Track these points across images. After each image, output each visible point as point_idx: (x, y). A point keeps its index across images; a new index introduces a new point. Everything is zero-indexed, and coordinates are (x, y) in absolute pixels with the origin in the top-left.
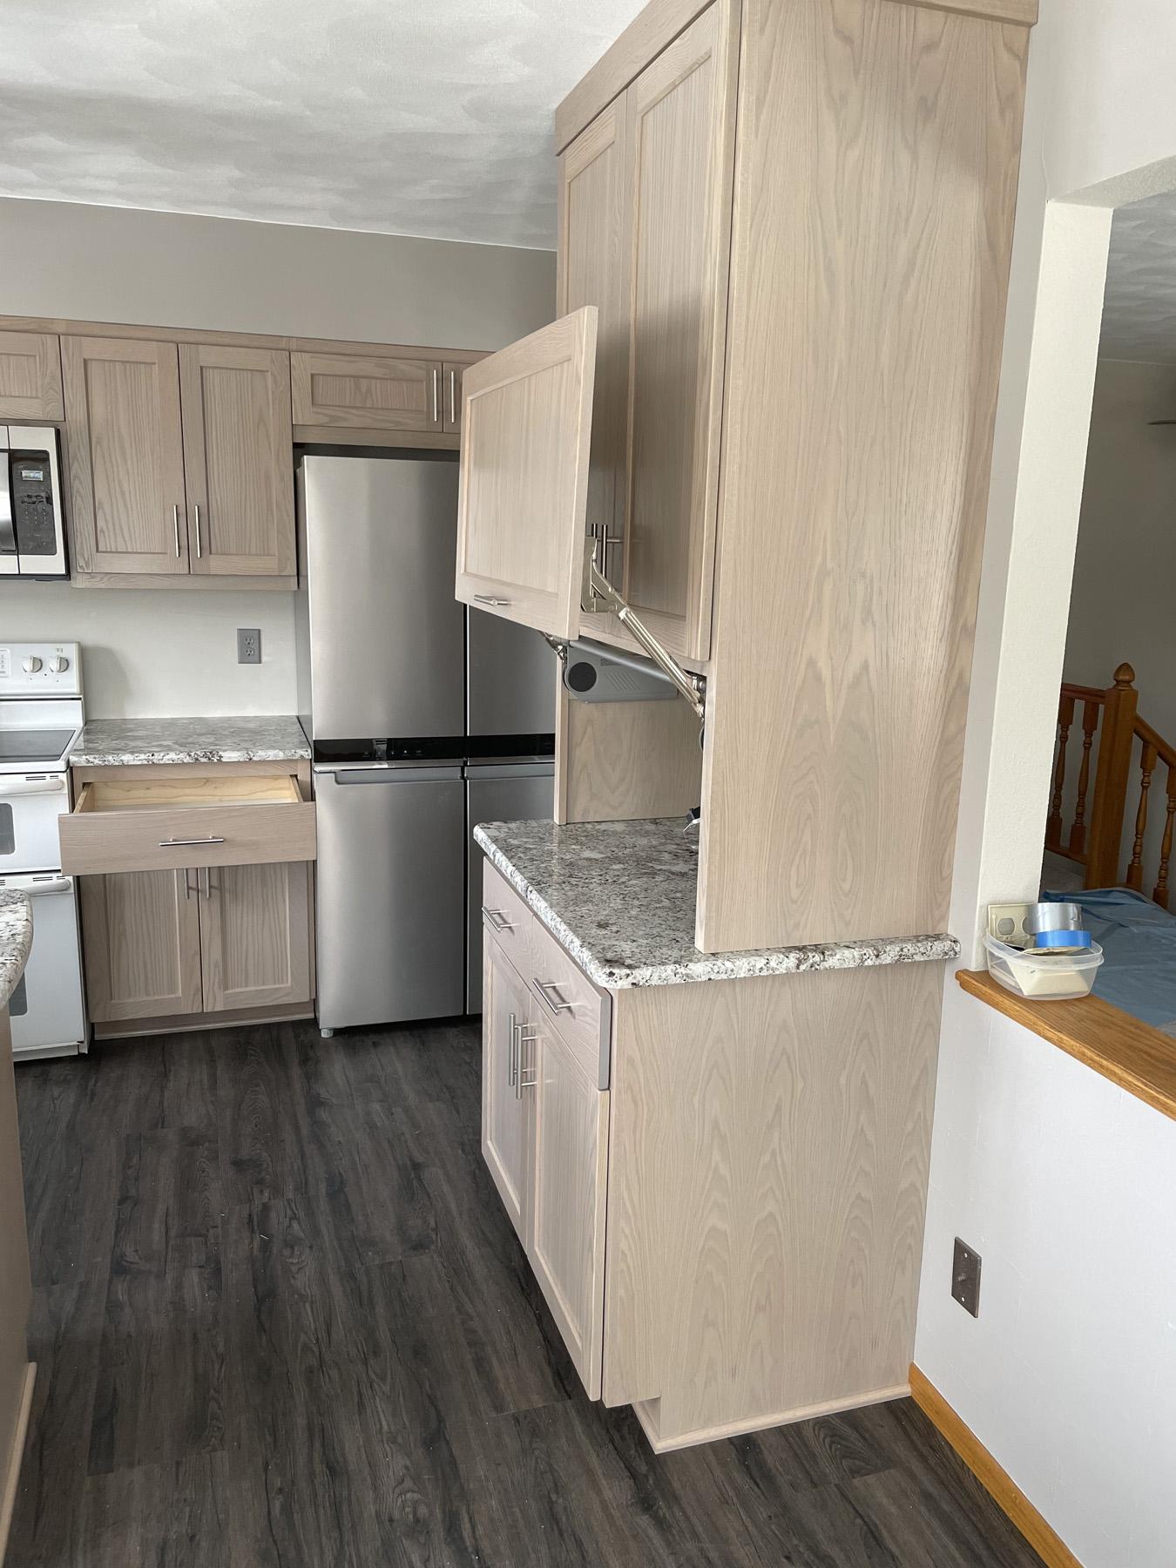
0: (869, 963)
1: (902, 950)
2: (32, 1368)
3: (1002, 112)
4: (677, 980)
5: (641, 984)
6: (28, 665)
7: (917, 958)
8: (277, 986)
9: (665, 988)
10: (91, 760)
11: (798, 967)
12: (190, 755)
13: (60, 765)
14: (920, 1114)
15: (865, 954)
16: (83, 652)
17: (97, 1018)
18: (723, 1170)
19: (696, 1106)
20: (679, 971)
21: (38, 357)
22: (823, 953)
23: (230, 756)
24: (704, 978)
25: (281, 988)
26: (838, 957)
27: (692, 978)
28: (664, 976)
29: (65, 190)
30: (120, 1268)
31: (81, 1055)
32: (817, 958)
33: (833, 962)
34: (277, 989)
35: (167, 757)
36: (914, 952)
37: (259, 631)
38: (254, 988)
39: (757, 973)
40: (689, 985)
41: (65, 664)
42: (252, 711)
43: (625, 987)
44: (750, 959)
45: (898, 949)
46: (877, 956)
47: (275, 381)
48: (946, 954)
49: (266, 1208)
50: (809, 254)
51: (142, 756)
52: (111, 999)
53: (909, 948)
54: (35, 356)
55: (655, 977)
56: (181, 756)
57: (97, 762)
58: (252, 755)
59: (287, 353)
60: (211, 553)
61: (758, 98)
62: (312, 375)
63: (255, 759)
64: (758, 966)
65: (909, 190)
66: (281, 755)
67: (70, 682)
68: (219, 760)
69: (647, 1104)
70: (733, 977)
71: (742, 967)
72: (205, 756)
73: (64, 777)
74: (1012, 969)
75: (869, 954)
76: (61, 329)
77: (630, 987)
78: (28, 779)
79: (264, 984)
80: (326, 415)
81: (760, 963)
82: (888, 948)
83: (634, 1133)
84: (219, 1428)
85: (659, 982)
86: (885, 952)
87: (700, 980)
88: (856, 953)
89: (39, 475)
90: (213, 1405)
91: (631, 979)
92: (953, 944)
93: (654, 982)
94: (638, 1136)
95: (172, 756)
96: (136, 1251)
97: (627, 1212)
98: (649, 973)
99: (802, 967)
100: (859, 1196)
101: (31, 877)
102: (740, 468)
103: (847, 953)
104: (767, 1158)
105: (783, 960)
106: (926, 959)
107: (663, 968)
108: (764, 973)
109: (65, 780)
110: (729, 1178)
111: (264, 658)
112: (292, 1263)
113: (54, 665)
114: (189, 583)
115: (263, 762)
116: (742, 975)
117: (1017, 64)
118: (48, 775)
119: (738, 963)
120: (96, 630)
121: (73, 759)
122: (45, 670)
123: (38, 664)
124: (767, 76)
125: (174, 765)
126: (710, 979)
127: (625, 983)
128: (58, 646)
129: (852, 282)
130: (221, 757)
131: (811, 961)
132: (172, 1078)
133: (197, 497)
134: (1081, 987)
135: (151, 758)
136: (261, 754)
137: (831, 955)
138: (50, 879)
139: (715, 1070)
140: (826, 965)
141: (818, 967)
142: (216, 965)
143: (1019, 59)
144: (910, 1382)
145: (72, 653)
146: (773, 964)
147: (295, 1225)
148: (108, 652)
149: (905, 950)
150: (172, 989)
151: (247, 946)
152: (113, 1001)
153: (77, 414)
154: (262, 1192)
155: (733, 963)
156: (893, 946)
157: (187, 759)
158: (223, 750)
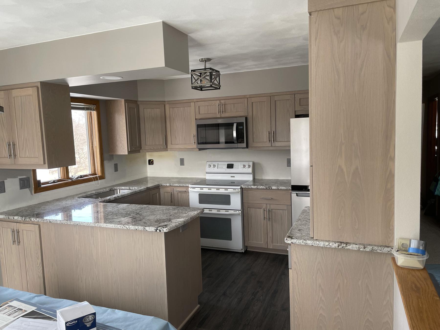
1: (373, 248)
2: (199, 305)
3: (388, 23)
4: (303, 244)
5: (294, 243)
6: (242, 166)
7: (378, 251)
8: (285, 245)
9: (300, 245)
11: (338, 247)
12: (265, 187)
13: (239, 187)
14: (388, 300)
15: (360, 247)
16: (254, 164)
17: (246, 245)
18: (323, 298)
19: (314, 279)
20: (304, 241)
22: (347, 244)
23: (274, 188)
24: (311, 245)
25: (286, 246)
26: (351, 246)
27: (307, 244)
28: (299, 242)
29: (247, 69)
30: (224, 294)
31: (242, 252)
32: (345, 245)
33: (349, 247)
34: (285, 246)
35: (260, 187)
36: (377, 249)
38: (279, 244)
39: (326, 246)
40: (306, 245)
41: (249, 166)
43: (289, 243)
44: (324, 242)
45: (372, 247)
46: (364, 248)
47: (291, 101)
48: (389, 252)
49: (258, 292)
50: (331, 69)
51: (256, 187)
52: (249, 241)
53: (376, 248)
55: (297, 242)
56: (263, 187)
57: (247, 187)
58: (278, 188)
59: (294, 95)
60: (276, 141)
61: (315, 38)
62: (300, 99)
64: (326, 244)
65: (360, 48)
66: (285, 188)
67: (250, 170)
68: (271, 189)
69: (300, 275)
70: (319, 246)
71: (321, 244)
72: (268, 187)
73: (240, 190)
75: (362, 247)
76: (248, 97)
77: (291, 243)
78: (233, 190)
79: (281, 244)
81: (327, 244)
82: (368, 247)
83: (297, 281)
84: (222, 328)
85: (298, 243)
86: (367, 247)
87: (309, 245)
88: (357, 246)
89: (242, 127)
90: (224, 323)
92: (391, 249)
94: (298, 282)
95: (262, 187)
96: (229, 292)
97: (296, 302)
98: (296, 241)
99: (340, 247)
100: (368, 319)
101: (233, 211)
102: (316, 120)
103: (354, 246)
104: (336, 299)
105: (334, 244)
106: (382, 252)
107: (300, 240)
108: (328, 246)
109: (240, 191)
110: (325, 301)
112: (256, 304)
113: (247, 167)
114: (271, 148)
115: (281, 190)
116: (322, 246)
117: (392, 10)
118: (237, 189)
119: (320, 242)
120: (256, 159)
121: (242, 186)
122: (246, 168)
123: (244, 166)
124: (317, 33)
125: (262, 189)
126: (312, 245)
127: (289, 242)
128: (249, 162)
129: (344, 73)
130: (272, 188)
131: (342, 246)
132: (257, 261)
133: (273, 129)
134: (421, 266)
135: (257, 187)
136: (280, 188)
137: (349, 245)
138: (237, 212)
139: (319, 271)
140: (347, 248)
141: (345, 248)
142: (271, 237)
143: (392, 8)
145: (251, 164)
146: (331, 244)
147: (261, 297)
148: (259, 164)
149: (374, 248)
150: (261, 241)
151: (278, 234)
152: (249, 242)
153: (250, 114)
154: (259, 288)
155: (319, 242)
156: (370, 246)
157: (265, 188)
158: (273, 186)
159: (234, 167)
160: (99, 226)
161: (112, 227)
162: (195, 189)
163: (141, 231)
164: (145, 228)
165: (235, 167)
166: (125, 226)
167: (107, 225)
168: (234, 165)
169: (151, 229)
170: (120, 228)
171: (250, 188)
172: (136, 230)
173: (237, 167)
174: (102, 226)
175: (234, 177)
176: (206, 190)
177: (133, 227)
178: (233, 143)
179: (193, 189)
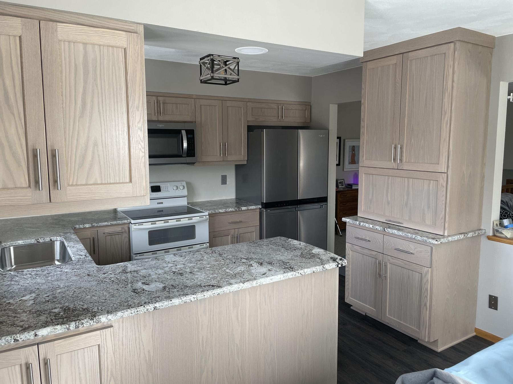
0: (474, 235)
6: (175, 188)
10: (212, 212)
21: (190, 105)
32: (467, 235)
37: (226, 175)
41: (183, 187)
42: (224, 198)
47: (244, 110)
51: (224, 210)
53: (479, 232)
54: (189, 104)
57: (214, 212)
59: (246, 102)
62: (252, 108)
63: (249, 209)
72: (238, 209)
74: (504, 233)
80: (255, 118)
86: (476, 233)
88: (472, 234)
91: (440, 242)
92: (485, 231)
93: (444, 242)
95: (230, 209)
101: (199, 245)
109: (208, 217)
111: (227, 183)
113: (181, 188)
114: (223, 163)
115: (251, 209)
118: (204, 216)
120: (189, 178)
123: (177, 188)
125: (231, 212)
128: (181, 182)
130: (241, 209)
135: (226, 210)
144: (475, 332)
145: (184, 184)
157: (234, 210)
158: (242, 207)
159: (161, 190)
160: (259, 284)
161: (279, 280)
162: (143, 224)
163: (320, 272)
164: (324, 266)
165: (163, 190)
166: (299, 272)
167: (271, 279)
168: (161, 187)
169: (332, 265)
170: (291, 277)
171: (217, 213)
172: (314, 272)
173: (167, 189)
174: (264, 283)
175: (162, 203)
176: (160, 224)
177: (309, 270)
178: (181, 156)
179: (138, 225)
